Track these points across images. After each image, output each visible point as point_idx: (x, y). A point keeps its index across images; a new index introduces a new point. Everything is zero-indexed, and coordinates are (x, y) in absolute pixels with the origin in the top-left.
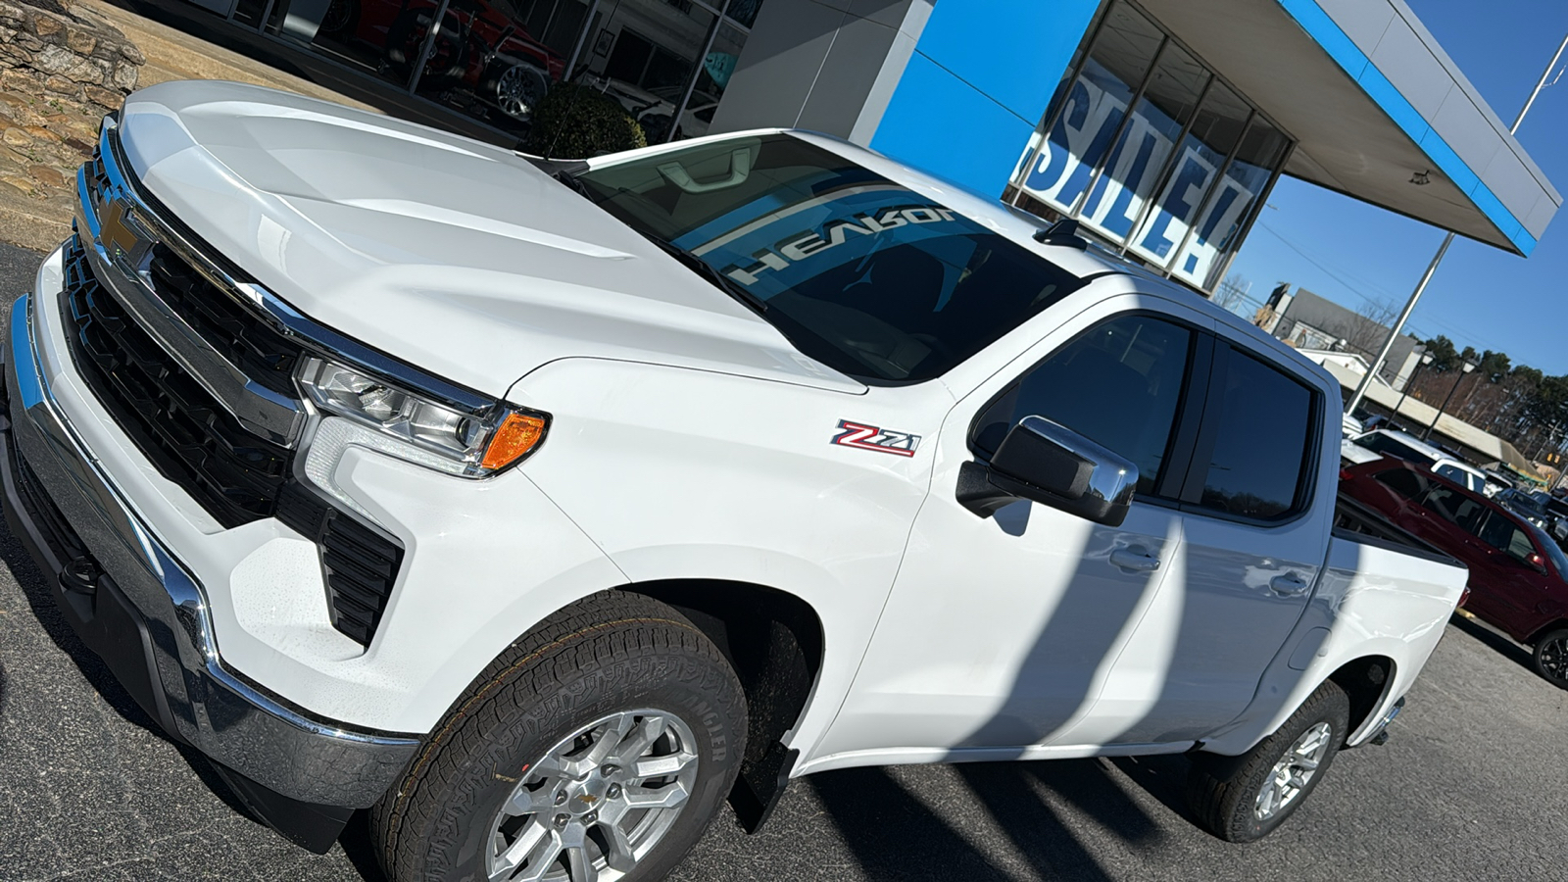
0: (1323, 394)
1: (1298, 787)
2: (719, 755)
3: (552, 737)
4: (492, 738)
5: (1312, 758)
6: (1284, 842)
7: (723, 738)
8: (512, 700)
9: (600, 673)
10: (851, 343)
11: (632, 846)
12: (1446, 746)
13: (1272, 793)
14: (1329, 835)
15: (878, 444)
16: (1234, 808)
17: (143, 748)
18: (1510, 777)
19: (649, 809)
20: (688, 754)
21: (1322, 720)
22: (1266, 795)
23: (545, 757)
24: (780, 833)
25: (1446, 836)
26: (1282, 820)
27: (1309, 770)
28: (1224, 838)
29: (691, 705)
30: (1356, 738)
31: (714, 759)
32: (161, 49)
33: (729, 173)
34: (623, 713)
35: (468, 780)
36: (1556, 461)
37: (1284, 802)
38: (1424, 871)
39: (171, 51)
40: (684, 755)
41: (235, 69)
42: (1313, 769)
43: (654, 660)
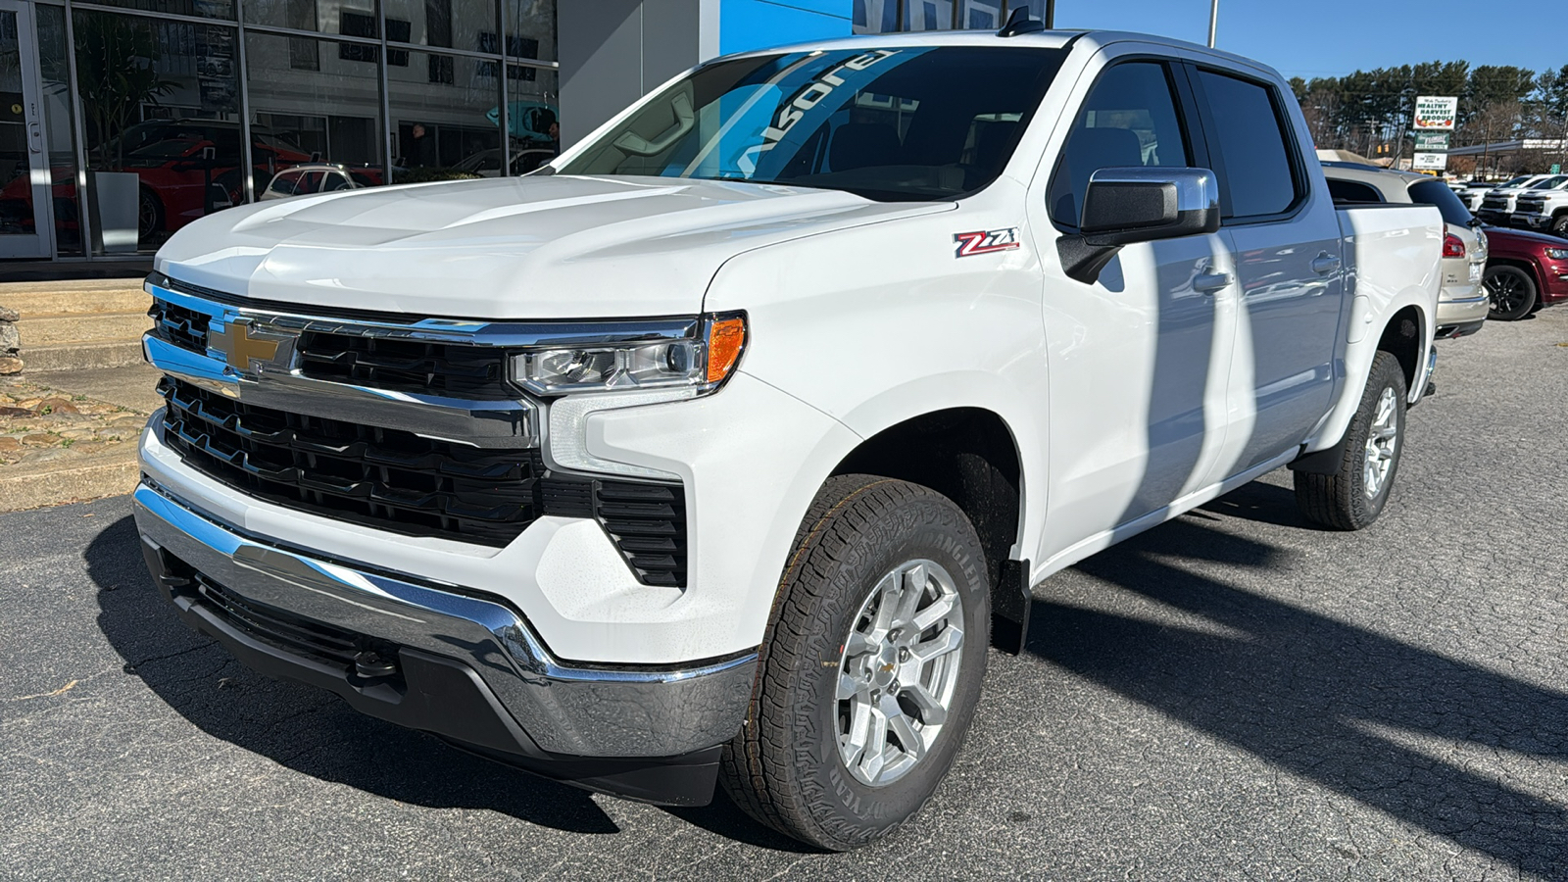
0: (1275, 86)
1: (1388, 457)
2: (975, 583)
3: (852, 611)
4: (807, 632)
5: (1388, 427)
6: (1395, 513)
7: (972, 567)
8: (806, 594)
9: (864, 540)
10: (905, 184)
11: (936, 697)
12: (1459, 396)
13: (1371, 470)
14: (1424, 495)
15: (990, 246)
16: (1350, 496)
17: (468, 821)
18: (1523, 398)
19: (933, 661)
20: (950, 593)
21: (1385, 386)
22: (1368, 473)
23: (851, 635)
24: (1012, 669)
25: (1510, 458)
26: (1388, 490)
27: (1390, 438)
28: (1351, 528)
29: (940, 543)
30: (1414, 394)
31: (972, 590)
32: (21, 303)
33: (677, 121)
34: (892, 572)
35: (804, 677)
36: (1387, 150)
37: (1383, 475)
38: (1514, 489)
39: (31, 301)
40: (947, 597)
41: (98, 292)
42: (1393, 436)
43: (899, 512)
